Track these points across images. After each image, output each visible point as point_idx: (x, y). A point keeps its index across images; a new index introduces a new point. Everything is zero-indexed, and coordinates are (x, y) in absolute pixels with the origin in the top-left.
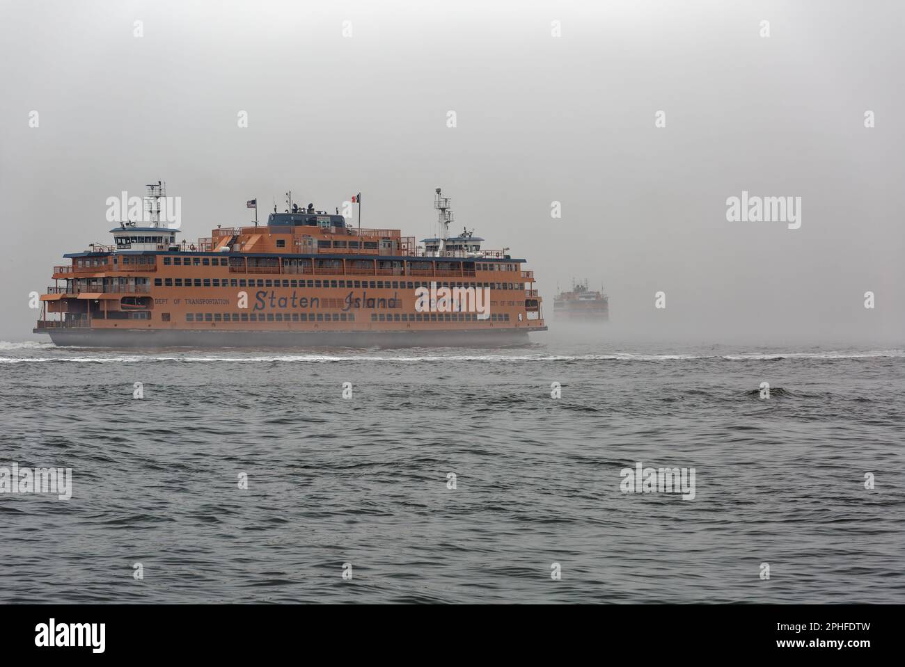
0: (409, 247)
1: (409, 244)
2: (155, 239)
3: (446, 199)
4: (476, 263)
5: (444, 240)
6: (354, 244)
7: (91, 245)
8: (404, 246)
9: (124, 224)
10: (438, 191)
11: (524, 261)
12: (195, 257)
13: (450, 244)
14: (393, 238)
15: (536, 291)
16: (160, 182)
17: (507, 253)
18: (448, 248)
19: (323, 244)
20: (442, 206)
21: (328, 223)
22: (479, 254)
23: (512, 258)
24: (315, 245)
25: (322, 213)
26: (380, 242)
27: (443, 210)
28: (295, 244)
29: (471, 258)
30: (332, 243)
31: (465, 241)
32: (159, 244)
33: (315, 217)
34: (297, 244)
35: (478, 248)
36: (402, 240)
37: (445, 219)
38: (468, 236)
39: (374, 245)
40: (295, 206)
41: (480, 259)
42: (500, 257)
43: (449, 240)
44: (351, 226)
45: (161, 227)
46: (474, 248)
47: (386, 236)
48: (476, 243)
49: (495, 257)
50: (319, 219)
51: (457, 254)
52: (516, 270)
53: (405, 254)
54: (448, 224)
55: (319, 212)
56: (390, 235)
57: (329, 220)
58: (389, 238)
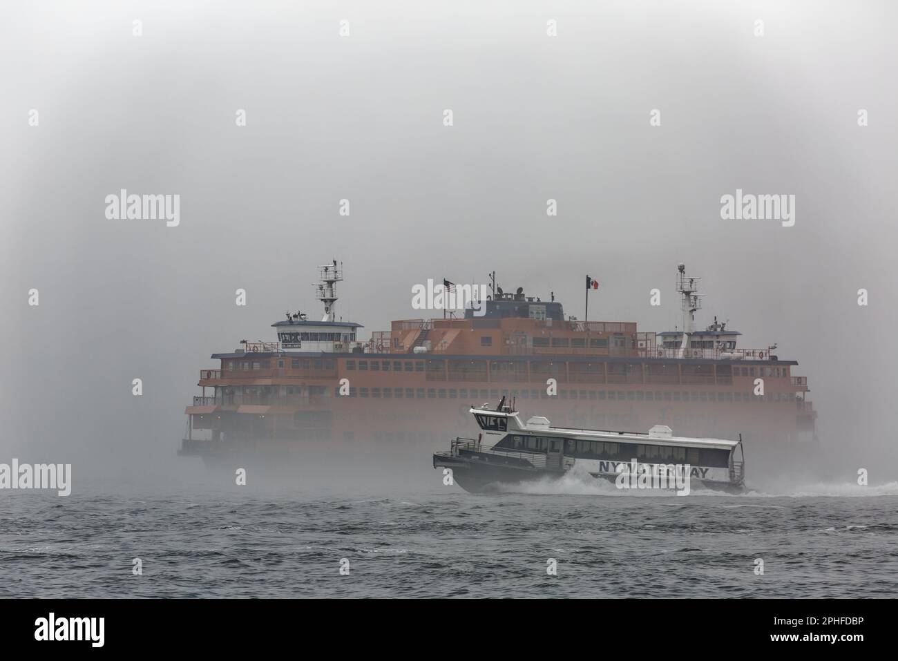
0: (649, 346)
1: (649, 342)
2: (331, 337)
3: (692, 280)
4: (733, 366)
5: (689, 335)
6: (579, 342)
7: (244, 342)
8: (641, 345)
9: (291, 315)
10: (682, 269)
11: (795, 363)
12: (385, 360)
13: (697, 339)
14: (627, 334)
15: (810, 403)
16: (335, 262)
17: (773, 353)
18: (693, 344)
19: (538, 342)
20: (687, 288)
21: (543, 313)
22: (736, 354)
23: (779, 359)
24: (530, 344)
25: (535, 300)
26: (610, 340)
27: (688, 293)
28: (505, 342)
29: (728, 360)
30: (551, 341)
31: (716, 334)
32: (337, 343)
33: (527, 305)
34: (508, 342)
35: (733, 345)
36: (639, 337)
37: (690, 306)
38: (719, 329)
39: (602, 342)
40: (499, 290)
41: (739, 361)
42: (764, 359)
43: (696, 334)
44: (575, 319)
45: (337, 320)
46: (728, 345)
47: (618, 330)
48: (731, 339)
49: (758, 359)
50: (533, 308)
51: (708, 354)
52: (785, 375)
53: (642, 355)
54: (694, 313)
55: (531, 299)
56: (623, 330)
57: (545, 310)
58: (621, 334)
